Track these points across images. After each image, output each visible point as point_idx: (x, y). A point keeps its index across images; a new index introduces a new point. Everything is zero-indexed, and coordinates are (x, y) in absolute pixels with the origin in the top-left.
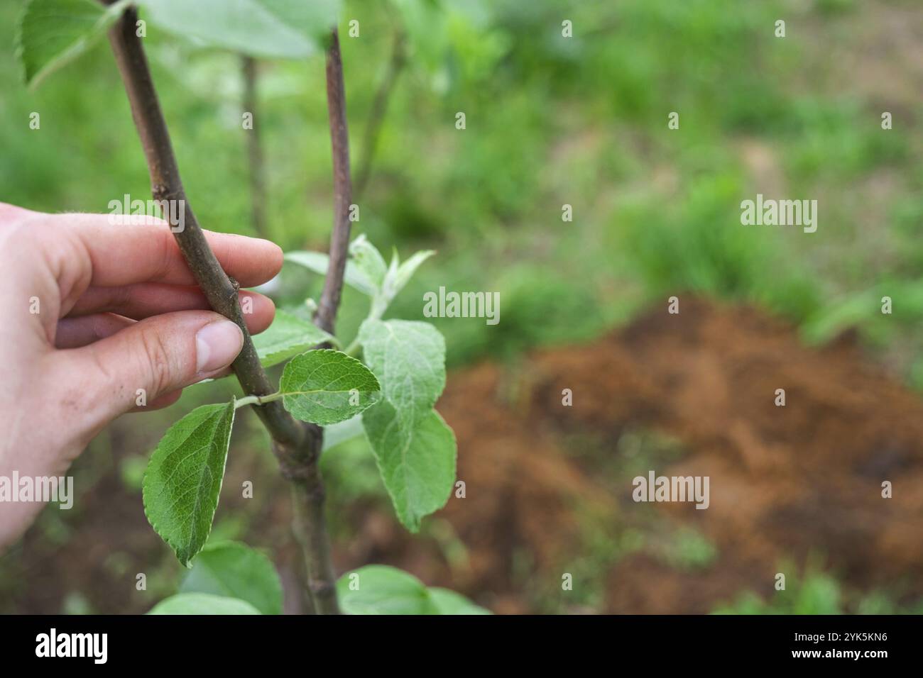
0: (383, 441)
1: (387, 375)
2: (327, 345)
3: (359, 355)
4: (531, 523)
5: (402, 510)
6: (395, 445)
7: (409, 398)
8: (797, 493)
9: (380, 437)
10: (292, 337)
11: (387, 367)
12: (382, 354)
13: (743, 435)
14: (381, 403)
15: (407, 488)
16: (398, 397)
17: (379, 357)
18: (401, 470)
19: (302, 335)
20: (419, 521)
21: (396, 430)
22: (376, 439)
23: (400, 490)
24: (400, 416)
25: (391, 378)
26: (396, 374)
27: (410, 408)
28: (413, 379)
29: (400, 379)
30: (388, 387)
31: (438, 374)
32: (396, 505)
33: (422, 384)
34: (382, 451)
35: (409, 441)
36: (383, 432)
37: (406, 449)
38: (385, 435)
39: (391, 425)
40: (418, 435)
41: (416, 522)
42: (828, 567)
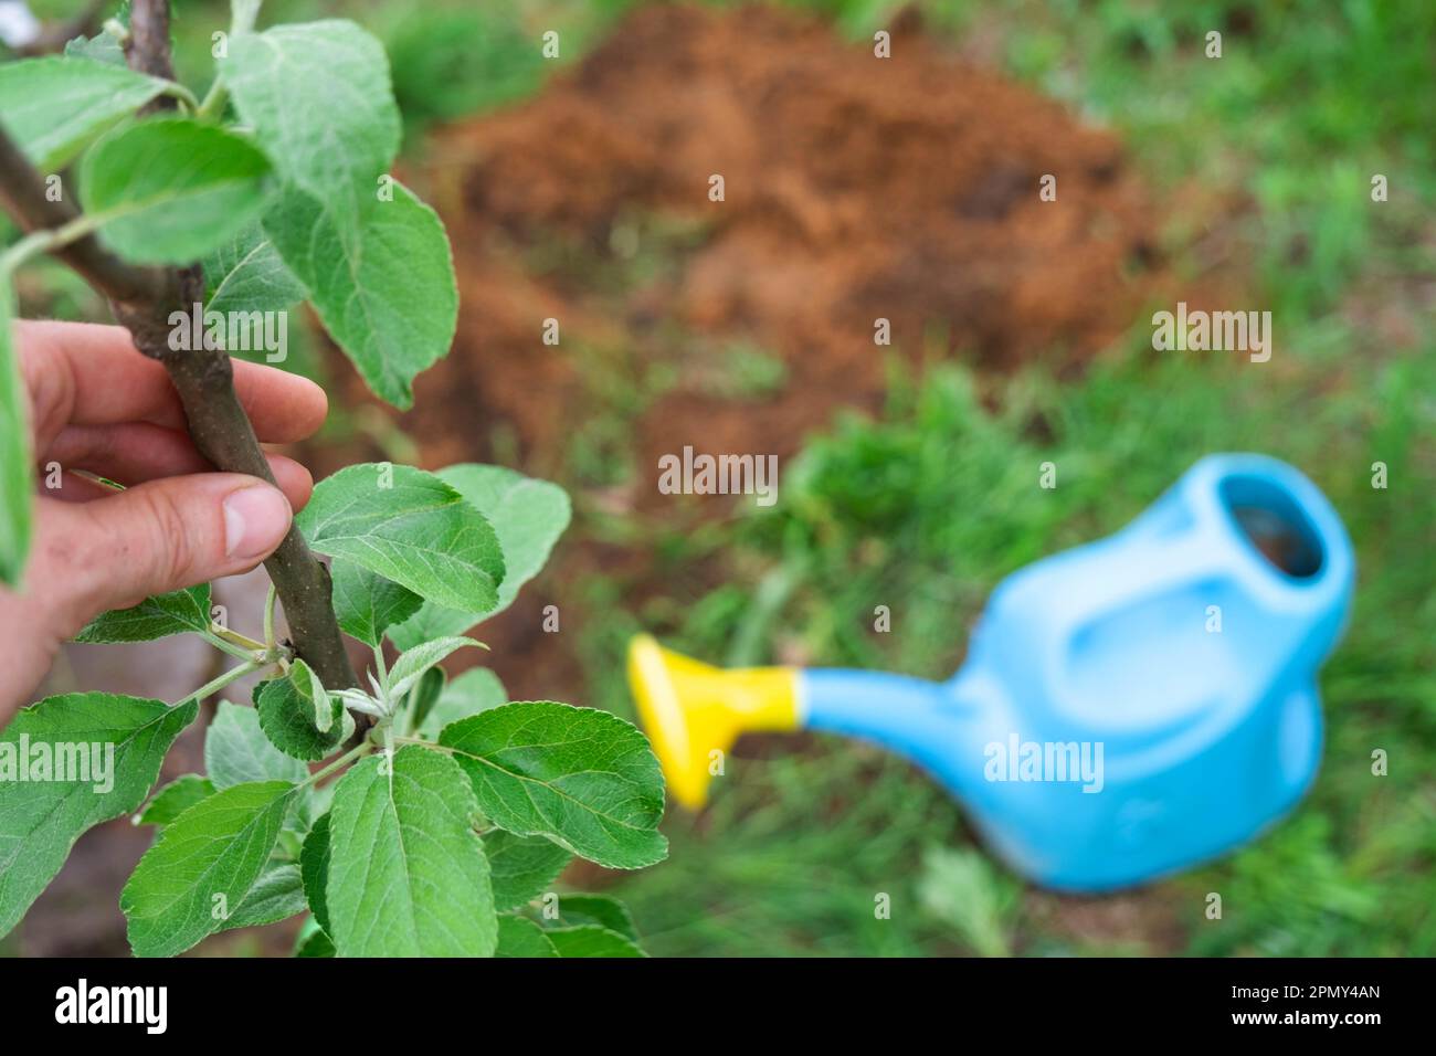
0: (310, 257)
1: (287, 137)
2: (166, 102)
3: (227, 111)
4: (504, 386)
5: (375, 375)
6: (337, 260)
7: (339, 172)
8: (882, 257)
9: (305, 251)
10: (92, 101)
11: (283, 121)
12: (269, 97)
13: (790, 187)
14: (289, 193)
15: (374, 333)
16: (318, 173)
17: (263, 105)
18: (357, 301)
19: (112, 95)
20: (410, 387)
21: (328, 232)
22: (298, 256)
23: (362, 338)
24: (330, 208)
25: (295, 142)
26: (304, 131)
27: (345, 189)
28: (339, 133)
29: (314, 139)
30: (294, 158)
31: (383, 113)
32: (360, 369)
33: (356, 139)
34: (313, 274)
35: (358, 250)
36: (308, 239)
37: (355, 264)
38: (312, 244)
39: (319, 223)
40: (374, 232)
41: (403, 387)
42: (952, 351)
